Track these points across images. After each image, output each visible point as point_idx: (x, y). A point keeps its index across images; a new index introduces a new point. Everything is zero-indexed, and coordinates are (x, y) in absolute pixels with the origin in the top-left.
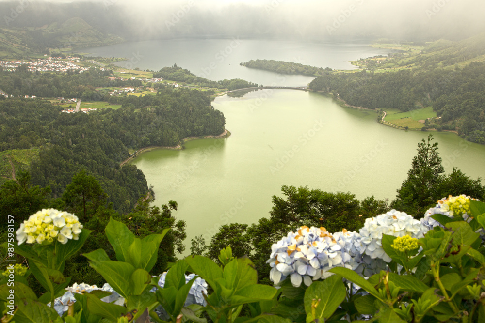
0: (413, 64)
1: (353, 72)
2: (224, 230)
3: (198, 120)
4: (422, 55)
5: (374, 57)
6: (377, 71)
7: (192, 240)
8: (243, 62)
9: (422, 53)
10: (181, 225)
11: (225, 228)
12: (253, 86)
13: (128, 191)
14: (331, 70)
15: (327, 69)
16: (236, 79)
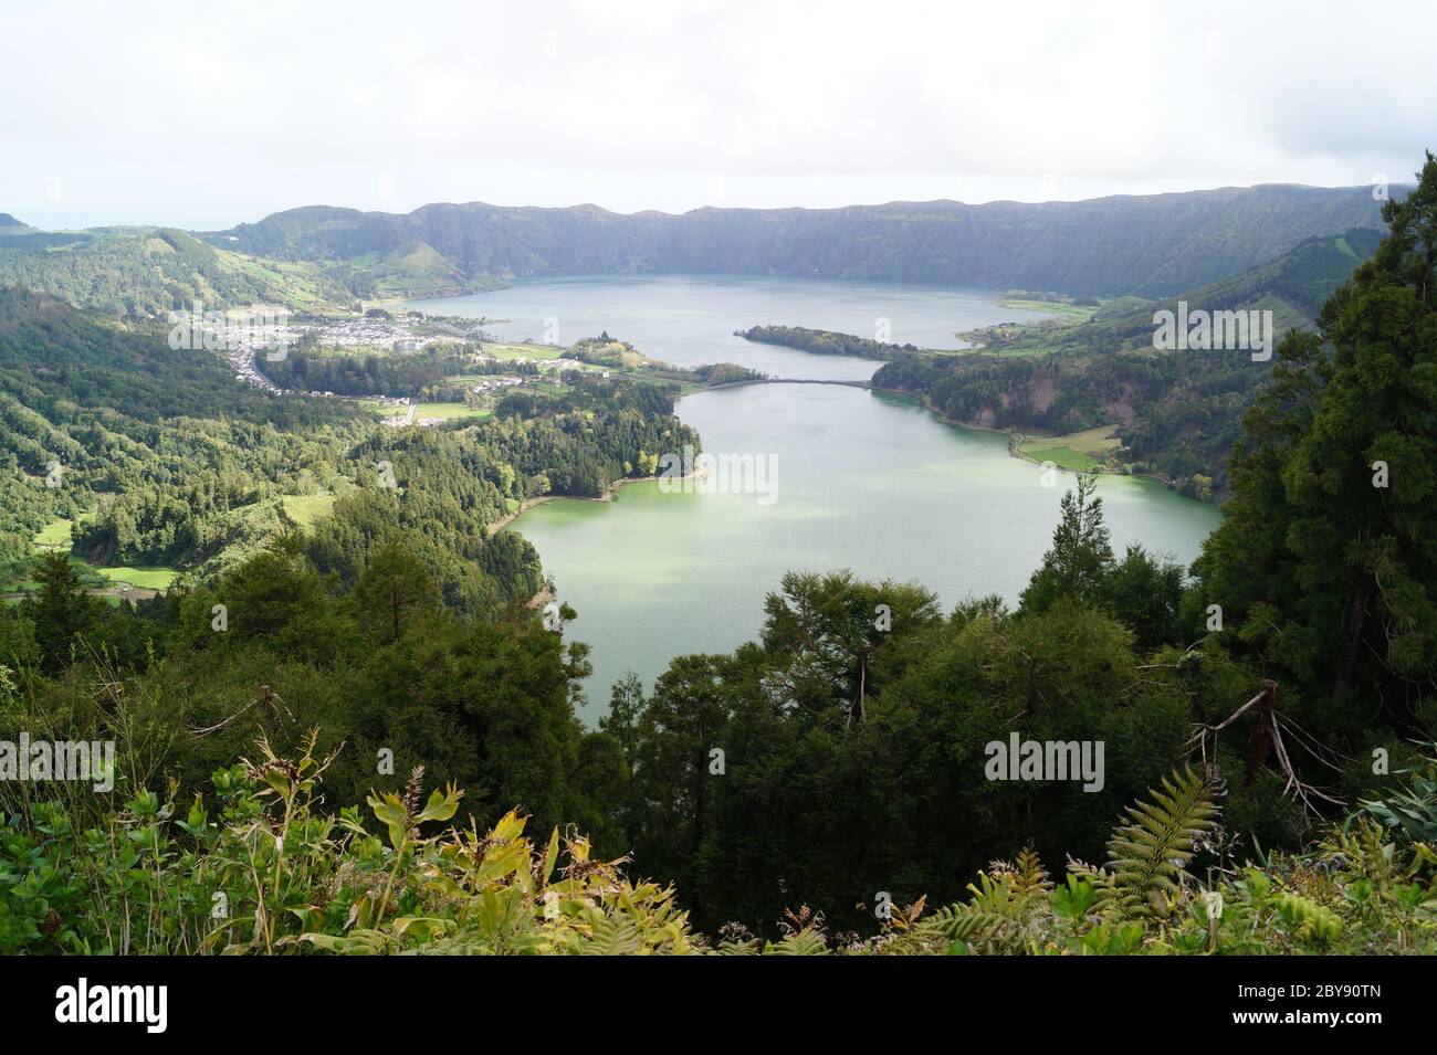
0: (1075, 343)
1: (960, 354)
2: (679, 667)
3: (647, 444)
4: (1093, 325)
5: (1000, 326)
6: (1006, 353)
7: (614, 688)
8: (740, 330)
9: (1093, 321)
10: (579, 650)
11: (682, 664)
12: (759, 377)
13: (504, 583)
14: (915, 349)
15: (908, 347)
16: (726, 364)
